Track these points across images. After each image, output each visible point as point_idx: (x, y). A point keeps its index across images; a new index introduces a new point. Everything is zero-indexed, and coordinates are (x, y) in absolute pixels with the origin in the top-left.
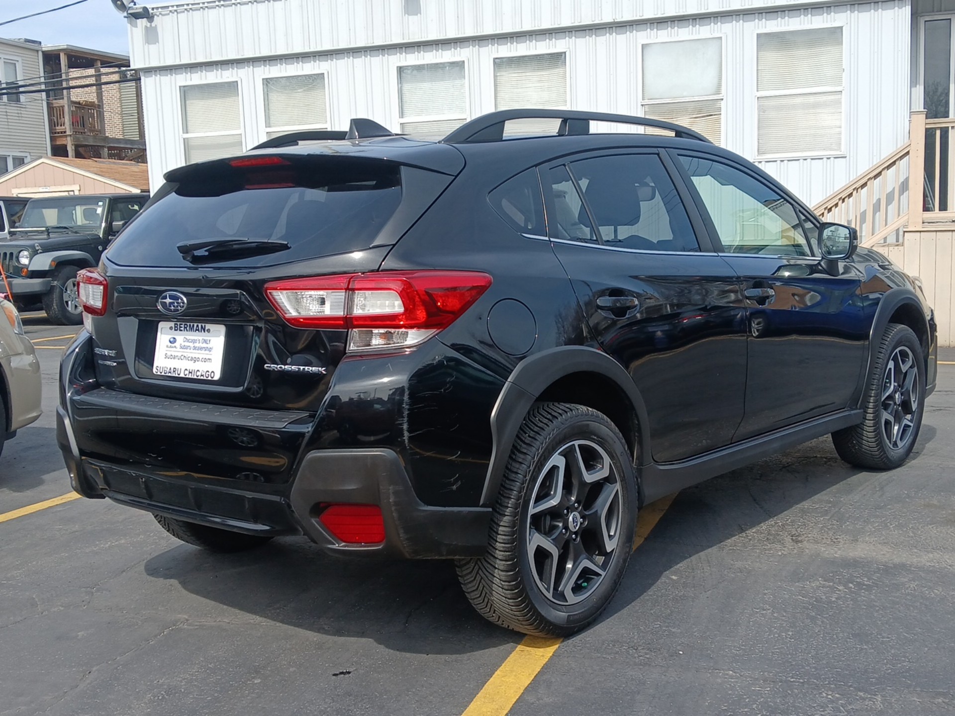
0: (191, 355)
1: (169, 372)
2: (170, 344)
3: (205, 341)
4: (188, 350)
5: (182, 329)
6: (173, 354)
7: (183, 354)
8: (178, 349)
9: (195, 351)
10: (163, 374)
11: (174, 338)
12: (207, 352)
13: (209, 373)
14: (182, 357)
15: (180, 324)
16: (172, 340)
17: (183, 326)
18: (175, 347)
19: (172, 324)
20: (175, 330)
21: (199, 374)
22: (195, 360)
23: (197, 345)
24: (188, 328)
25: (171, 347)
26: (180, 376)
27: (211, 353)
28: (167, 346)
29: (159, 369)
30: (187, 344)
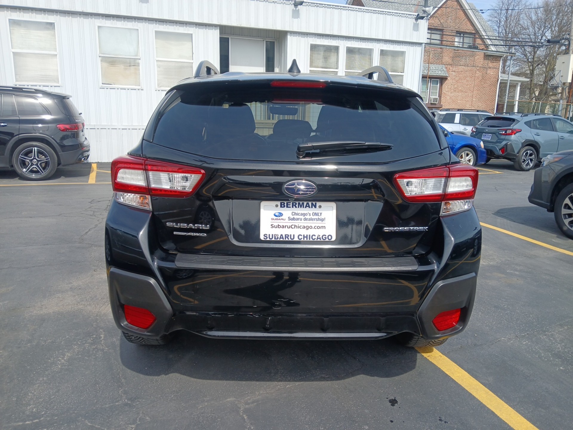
0: (302, 225)
1: (280, 238)
2: (275, 218)
3: (317, 214)
4: (299, 221)
5: (291, 206)
6: (281, 224)
7: (294, 224)
8: (287, 220)
9: (306, 221)
10: (273, 239)
11: (280, 213)
12: (321, 222)
13: (327, 237)
14: (293, 227)
15: (287, 203)
16: (277, 214)
17: (291, 204)
18: (283, 219)
19: (279, 203)
20: (281, 207)
21: (314, 237)
22: (308, 228)
23: (308, 217)
24: (297, 206)
25: (276, 219)
26: (295, 240)
27: (323, 222)
28: (273, 219)
29: (268, 236)
30: (296, 217)
